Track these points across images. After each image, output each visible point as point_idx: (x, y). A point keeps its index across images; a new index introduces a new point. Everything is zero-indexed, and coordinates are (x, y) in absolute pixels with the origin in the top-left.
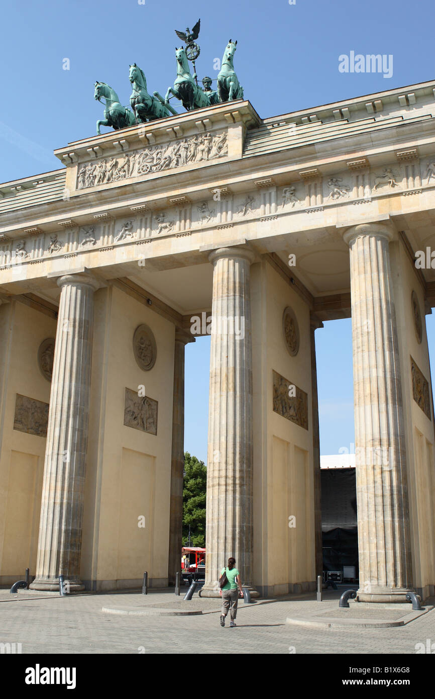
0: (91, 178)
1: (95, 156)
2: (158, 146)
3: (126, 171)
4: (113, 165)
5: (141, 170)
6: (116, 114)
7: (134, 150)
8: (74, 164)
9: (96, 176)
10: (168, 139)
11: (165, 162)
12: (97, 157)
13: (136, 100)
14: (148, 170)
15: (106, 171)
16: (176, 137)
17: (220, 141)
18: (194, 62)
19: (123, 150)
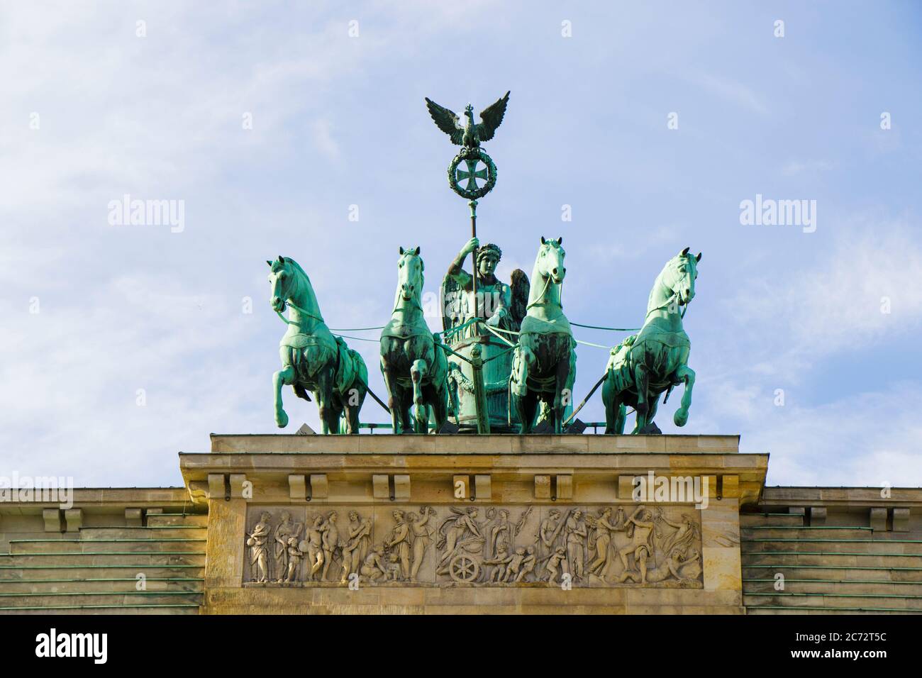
0: (293, 559)
1: (303, 495)
2: (498, 508)
3: (405, 562)
4: (365, 535)
5: (451, 569)
6: (323, 359)
7: (424, 505)
8: (233, 502)
9: (306, 554)
10: (530, 500)
11: (522, 565)
12: (308, 498)
13: (406, 345)
14: (475, 574)
15: (341, 550)
16: (554, 497)
17: (678, 536)
18: (474, 206)
19: (392, 498)
